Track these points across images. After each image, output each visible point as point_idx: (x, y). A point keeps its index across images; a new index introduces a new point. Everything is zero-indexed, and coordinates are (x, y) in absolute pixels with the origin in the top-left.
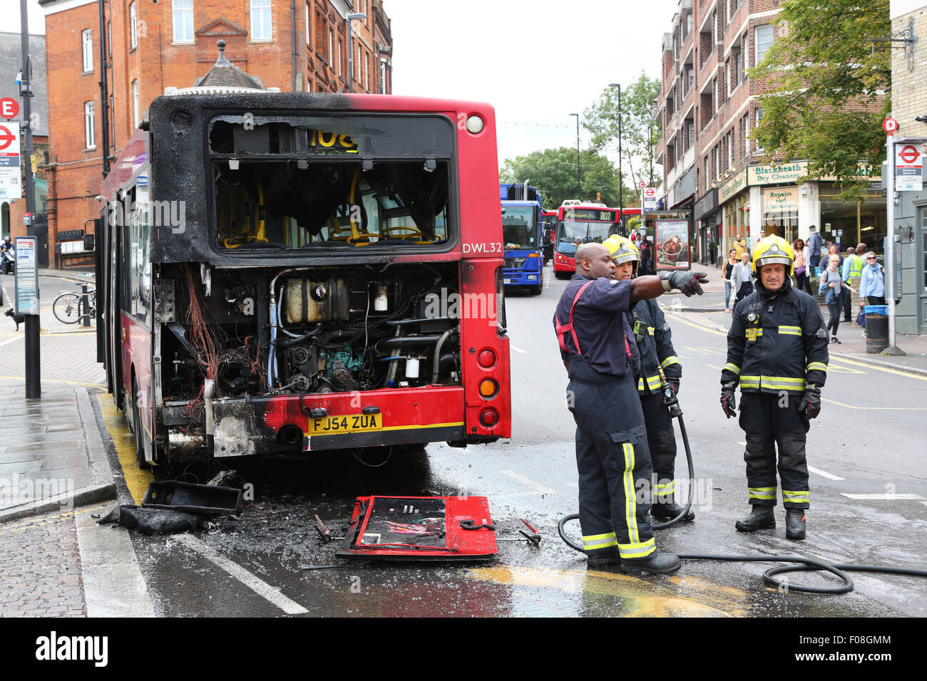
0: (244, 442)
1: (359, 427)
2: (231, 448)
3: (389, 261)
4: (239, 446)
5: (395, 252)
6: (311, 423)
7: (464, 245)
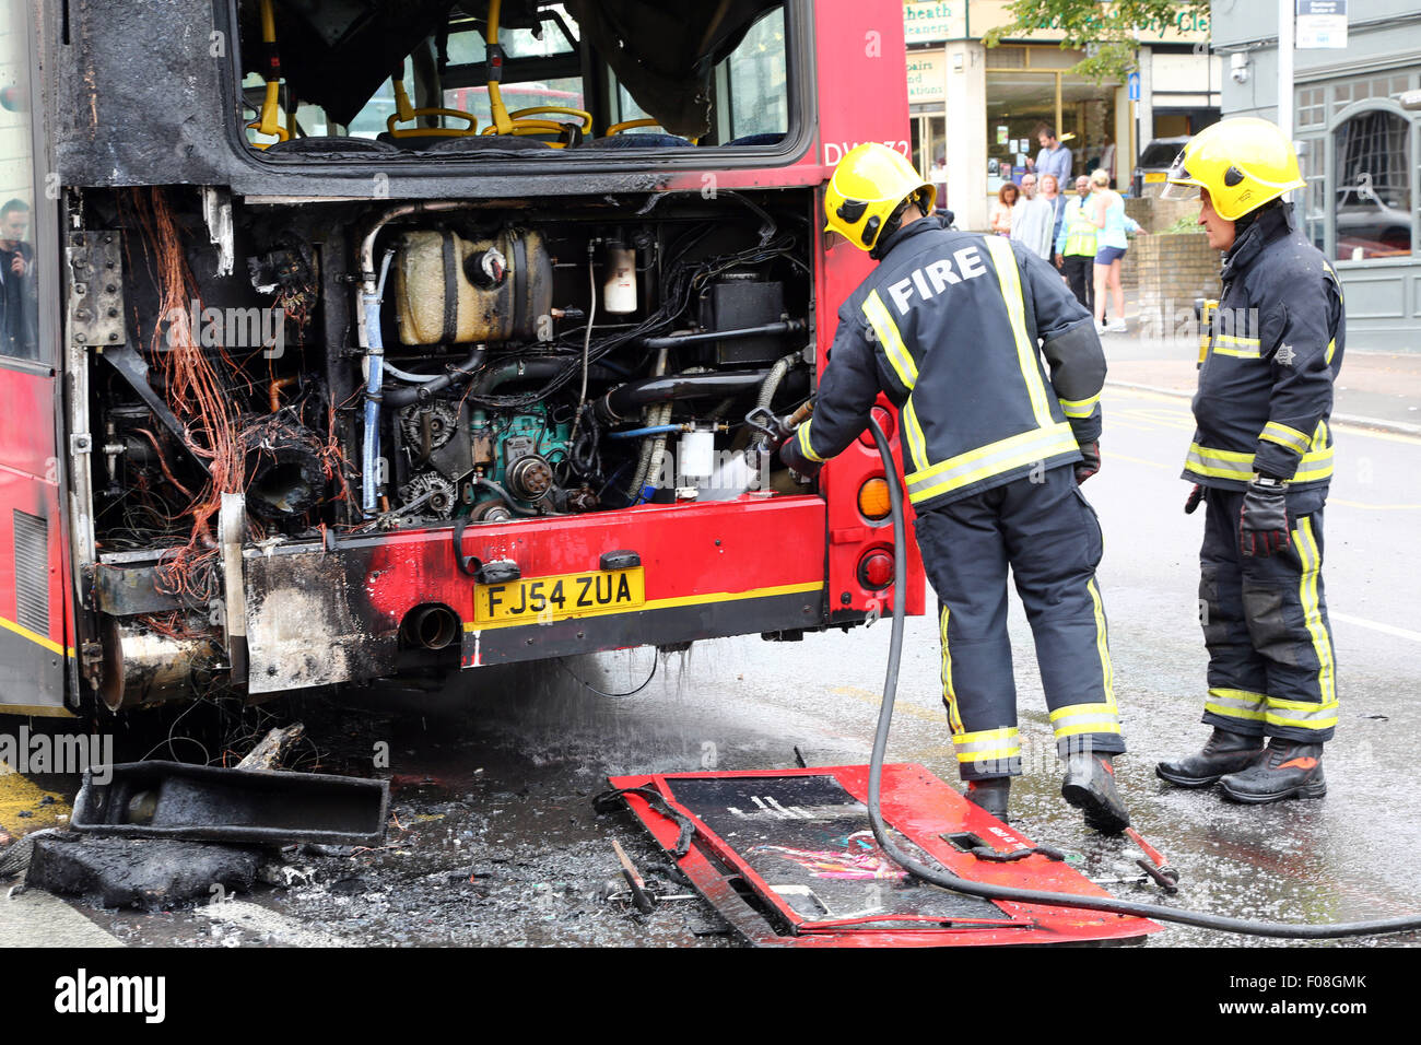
0: (320, 652)
1: (590, 603)
2: (291, 669)
3: (659, 188)
4: (309, 662)
5: (671, 164)
6: (481, 596)
7: (827, 146)
